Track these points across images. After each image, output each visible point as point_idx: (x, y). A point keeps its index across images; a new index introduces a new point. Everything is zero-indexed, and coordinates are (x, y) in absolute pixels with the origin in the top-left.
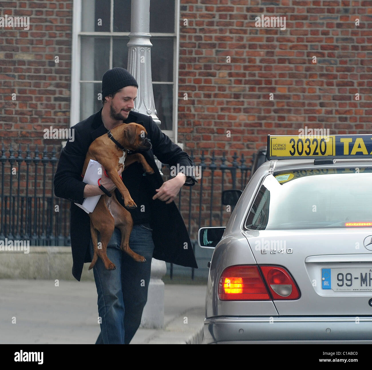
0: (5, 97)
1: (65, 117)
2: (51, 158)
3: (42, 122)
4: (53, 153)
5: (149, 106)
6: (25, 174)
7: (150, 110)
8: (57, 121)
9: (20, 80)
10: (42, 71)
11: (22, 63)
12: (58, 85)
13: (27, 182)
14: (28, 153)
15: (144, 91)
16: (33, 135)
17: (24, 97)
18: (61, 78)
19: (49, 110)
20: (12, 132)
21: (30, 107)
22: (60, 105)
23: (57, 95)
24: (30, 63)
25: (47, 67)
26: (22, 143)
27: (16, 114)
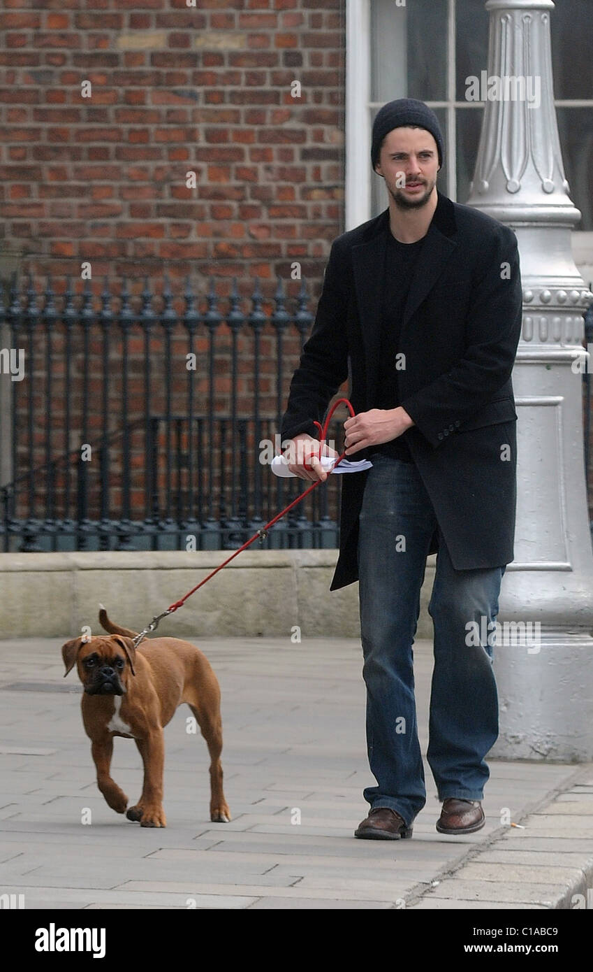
0: (171, 151)
1: (332, 203)
2: (295, 314)
3: (271, 217)
4: (301, 301)
5: (548, 171)
6: (228, 357)
7: (550, 181)
8: (310, 213)
9: (210, 106)
10: (268, 79)
11: (215, 58)
12: (311, 117)
13: (234, 380)
14: (232, 301)
15: (532, 131)
16: (247, 253)
17: (221, 151)
18: (318, 98)
19: (289, 184)
20: (190, 245)
21: (237, 178)
22: (317, 171)
23: (309, 144)
24: (236, 58)
25: (282, 68)
26: (218, 275)
27: (201, 196)
